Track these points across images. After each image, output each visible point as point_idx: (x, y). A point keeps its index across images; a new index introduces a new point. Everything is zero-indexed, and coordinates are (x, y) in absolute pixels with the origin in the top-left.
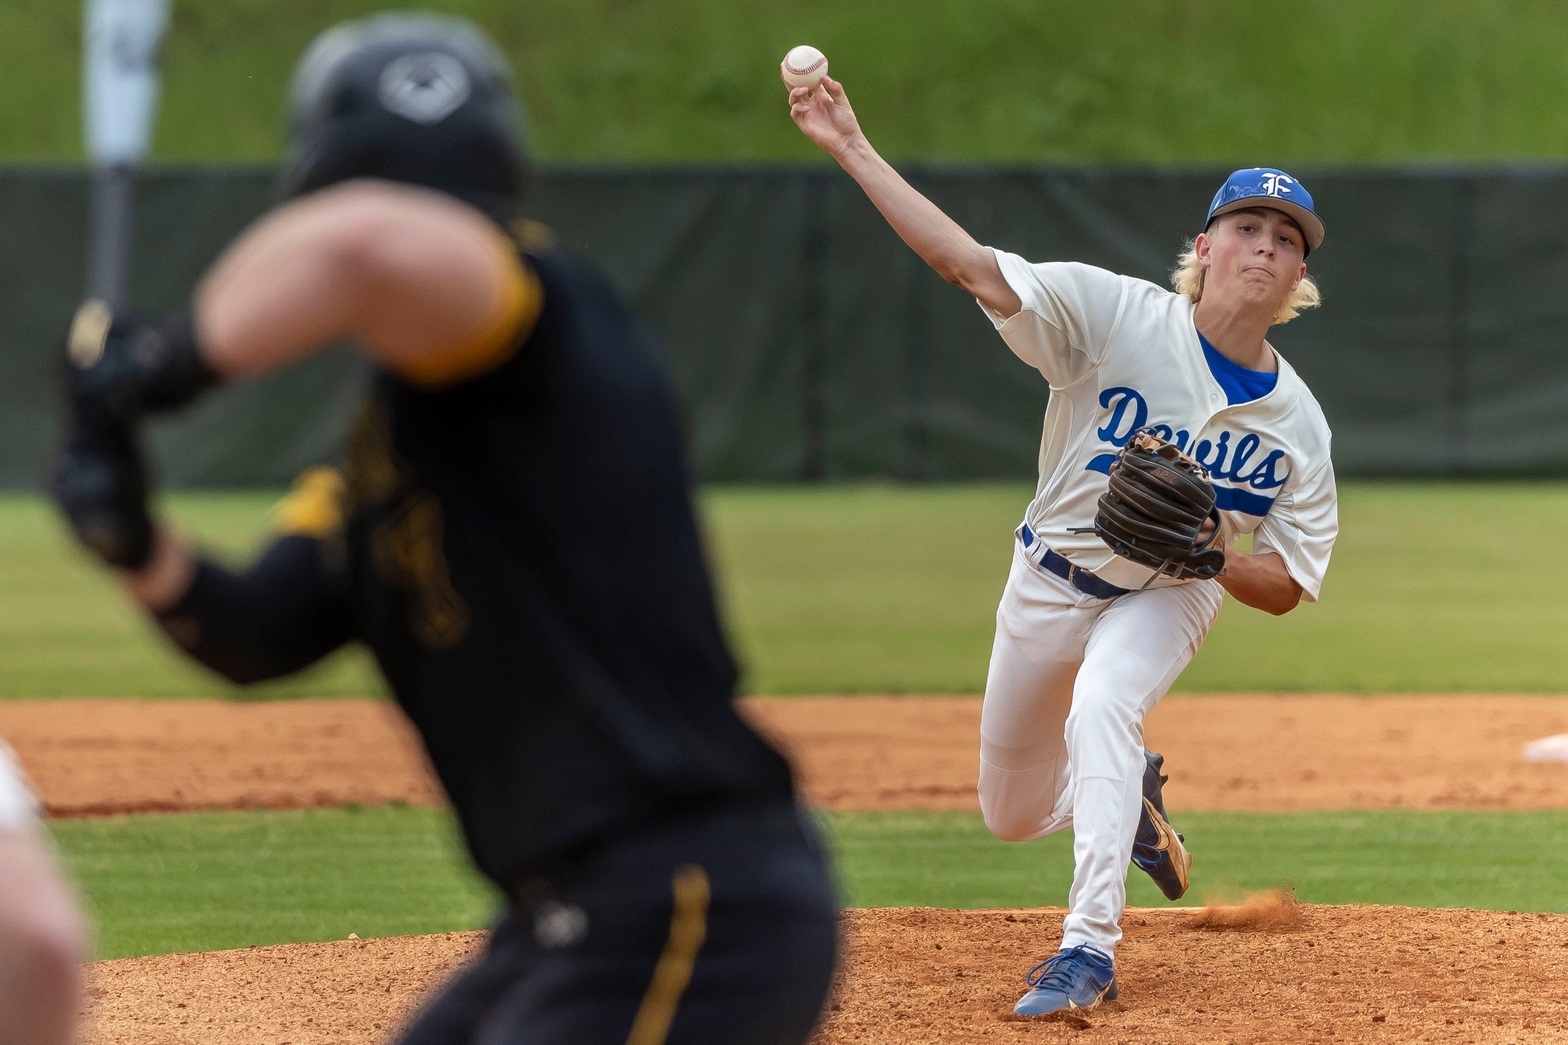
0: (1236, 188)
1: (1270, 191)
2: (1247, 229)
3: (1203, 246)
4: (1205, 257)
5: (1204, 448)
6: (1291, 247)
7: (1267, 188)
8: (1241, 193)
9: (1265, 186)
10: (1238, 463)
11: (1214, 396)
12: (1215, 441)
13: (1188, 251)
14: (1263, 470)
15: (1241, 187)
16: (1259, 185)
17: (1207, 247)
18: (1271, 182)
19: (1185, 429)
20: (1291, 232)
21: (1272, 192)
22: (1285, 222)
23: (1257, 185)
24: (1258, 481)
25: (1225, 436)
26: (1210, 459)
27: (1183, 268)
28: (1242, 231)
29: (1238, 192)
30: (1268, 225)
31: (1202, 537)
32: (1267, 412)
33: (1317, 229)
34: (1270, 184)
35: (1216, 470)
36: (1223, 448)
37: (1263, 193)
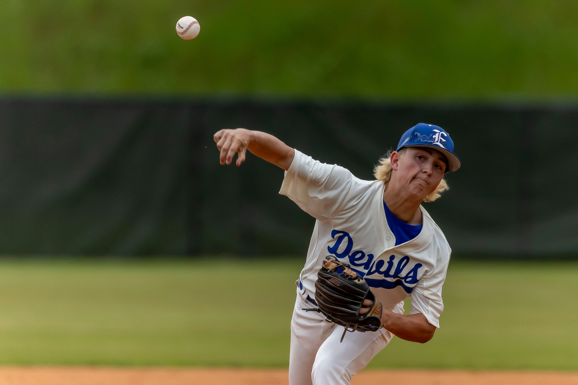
0: (419, 134)
1: (436, 140)
2: (420, 157)
3: (395, 157)
4: (395, 165)
5: (381, 263)
6: (439, 171)
7: (435, 138)
8: (421, 138)
9: (434, 136)
10: (399, 270)
11: (388, 238)
12: (386, 260)
13: (387, 157)
14: (411, 274)
15: (422, 134)
16: (431, 135)
17: (397, 159)
18: (437, 134)
19: (372, 253)
20: (442, 164)
21: (437, 140)
22: (440, 159)
23: (429, 135)
24: (409, 279)
25: (392, 258)
26: (383, 269)
27: (381, 165)
28: (417, 158)
29: (419, 137)
30: (431, 159)
31: (364, 310)
32: (416, 246)
33: (457, 163)
34: (436, 136)
35: (386, 274)
36: (391, 264)
37: (432, 140)
